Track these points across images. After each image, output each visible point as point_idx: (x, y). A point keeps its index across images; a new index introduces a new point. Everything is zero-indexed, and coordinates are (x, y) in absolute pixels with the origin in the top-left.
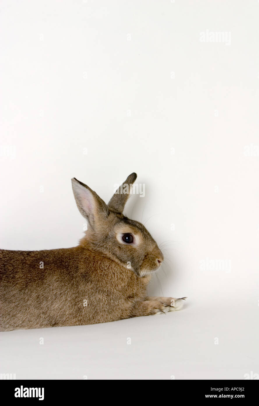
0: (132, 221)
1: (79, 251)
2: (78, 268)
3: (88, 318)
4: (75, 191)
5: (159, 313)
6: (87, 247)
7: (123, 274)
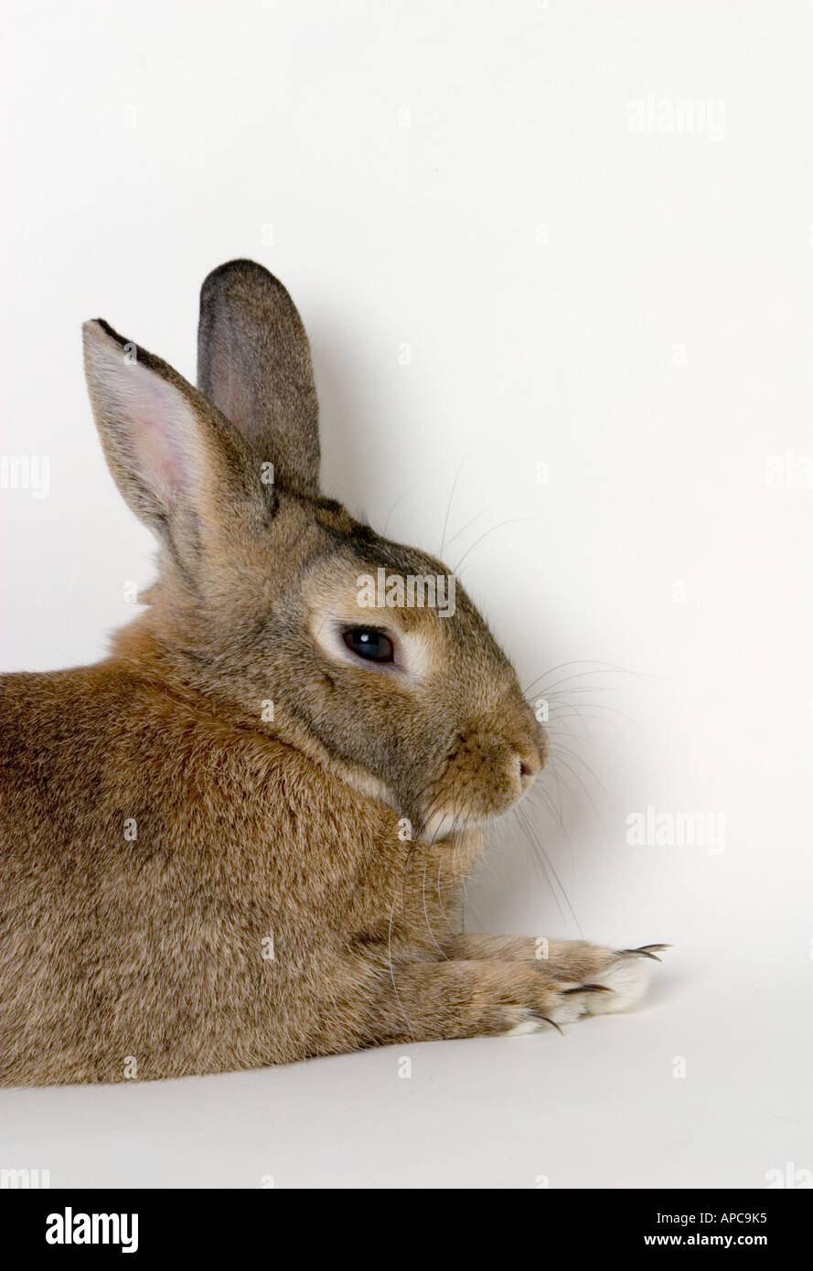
0: (396, 546)
1: (106, 696)
2: (102, 785)
3: (141, 1046)
4: (99, 385)
5: (531, 1025)
6: (156, 671)
7: (337, 818)
